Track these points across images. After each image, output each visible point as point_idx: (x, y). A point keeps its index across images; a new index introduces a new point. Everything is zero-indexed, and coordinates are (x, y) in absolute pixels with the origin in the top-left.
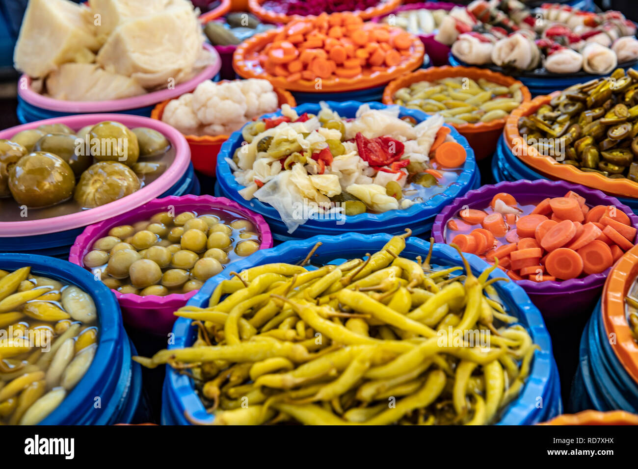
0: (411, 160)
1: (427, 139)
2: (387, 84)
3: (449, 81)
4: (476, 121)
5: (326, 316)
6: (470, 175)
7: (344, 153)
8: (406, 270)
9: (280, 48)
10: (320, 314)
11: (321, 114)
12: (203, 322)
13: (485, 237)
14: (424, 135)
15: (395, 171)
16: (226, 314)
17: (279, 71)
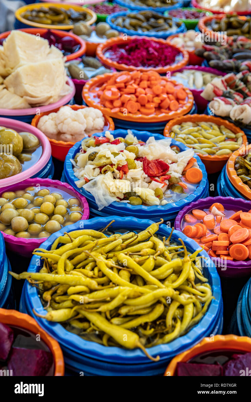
0: (172, 175)
1: (182, 163)
2: (168, 121)
3: (203, 124)
4: (214, 154)
5: (110, 266)
6: (202, 189)
7: (135, 168)
8: (156, 245)
9: (110, 90)
10: (107, 265)
11: (127, 138)
12: (47, 259)
13: (202, 228)
14: (181, 161)
15: (162, 182)
16: (60, 256)
17: (108, 104)
